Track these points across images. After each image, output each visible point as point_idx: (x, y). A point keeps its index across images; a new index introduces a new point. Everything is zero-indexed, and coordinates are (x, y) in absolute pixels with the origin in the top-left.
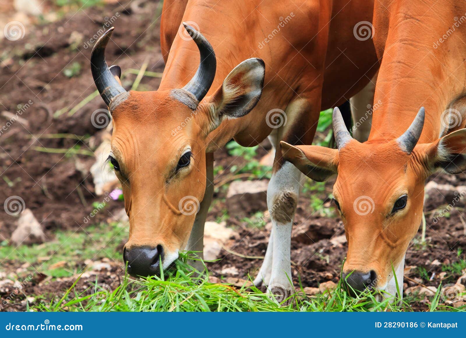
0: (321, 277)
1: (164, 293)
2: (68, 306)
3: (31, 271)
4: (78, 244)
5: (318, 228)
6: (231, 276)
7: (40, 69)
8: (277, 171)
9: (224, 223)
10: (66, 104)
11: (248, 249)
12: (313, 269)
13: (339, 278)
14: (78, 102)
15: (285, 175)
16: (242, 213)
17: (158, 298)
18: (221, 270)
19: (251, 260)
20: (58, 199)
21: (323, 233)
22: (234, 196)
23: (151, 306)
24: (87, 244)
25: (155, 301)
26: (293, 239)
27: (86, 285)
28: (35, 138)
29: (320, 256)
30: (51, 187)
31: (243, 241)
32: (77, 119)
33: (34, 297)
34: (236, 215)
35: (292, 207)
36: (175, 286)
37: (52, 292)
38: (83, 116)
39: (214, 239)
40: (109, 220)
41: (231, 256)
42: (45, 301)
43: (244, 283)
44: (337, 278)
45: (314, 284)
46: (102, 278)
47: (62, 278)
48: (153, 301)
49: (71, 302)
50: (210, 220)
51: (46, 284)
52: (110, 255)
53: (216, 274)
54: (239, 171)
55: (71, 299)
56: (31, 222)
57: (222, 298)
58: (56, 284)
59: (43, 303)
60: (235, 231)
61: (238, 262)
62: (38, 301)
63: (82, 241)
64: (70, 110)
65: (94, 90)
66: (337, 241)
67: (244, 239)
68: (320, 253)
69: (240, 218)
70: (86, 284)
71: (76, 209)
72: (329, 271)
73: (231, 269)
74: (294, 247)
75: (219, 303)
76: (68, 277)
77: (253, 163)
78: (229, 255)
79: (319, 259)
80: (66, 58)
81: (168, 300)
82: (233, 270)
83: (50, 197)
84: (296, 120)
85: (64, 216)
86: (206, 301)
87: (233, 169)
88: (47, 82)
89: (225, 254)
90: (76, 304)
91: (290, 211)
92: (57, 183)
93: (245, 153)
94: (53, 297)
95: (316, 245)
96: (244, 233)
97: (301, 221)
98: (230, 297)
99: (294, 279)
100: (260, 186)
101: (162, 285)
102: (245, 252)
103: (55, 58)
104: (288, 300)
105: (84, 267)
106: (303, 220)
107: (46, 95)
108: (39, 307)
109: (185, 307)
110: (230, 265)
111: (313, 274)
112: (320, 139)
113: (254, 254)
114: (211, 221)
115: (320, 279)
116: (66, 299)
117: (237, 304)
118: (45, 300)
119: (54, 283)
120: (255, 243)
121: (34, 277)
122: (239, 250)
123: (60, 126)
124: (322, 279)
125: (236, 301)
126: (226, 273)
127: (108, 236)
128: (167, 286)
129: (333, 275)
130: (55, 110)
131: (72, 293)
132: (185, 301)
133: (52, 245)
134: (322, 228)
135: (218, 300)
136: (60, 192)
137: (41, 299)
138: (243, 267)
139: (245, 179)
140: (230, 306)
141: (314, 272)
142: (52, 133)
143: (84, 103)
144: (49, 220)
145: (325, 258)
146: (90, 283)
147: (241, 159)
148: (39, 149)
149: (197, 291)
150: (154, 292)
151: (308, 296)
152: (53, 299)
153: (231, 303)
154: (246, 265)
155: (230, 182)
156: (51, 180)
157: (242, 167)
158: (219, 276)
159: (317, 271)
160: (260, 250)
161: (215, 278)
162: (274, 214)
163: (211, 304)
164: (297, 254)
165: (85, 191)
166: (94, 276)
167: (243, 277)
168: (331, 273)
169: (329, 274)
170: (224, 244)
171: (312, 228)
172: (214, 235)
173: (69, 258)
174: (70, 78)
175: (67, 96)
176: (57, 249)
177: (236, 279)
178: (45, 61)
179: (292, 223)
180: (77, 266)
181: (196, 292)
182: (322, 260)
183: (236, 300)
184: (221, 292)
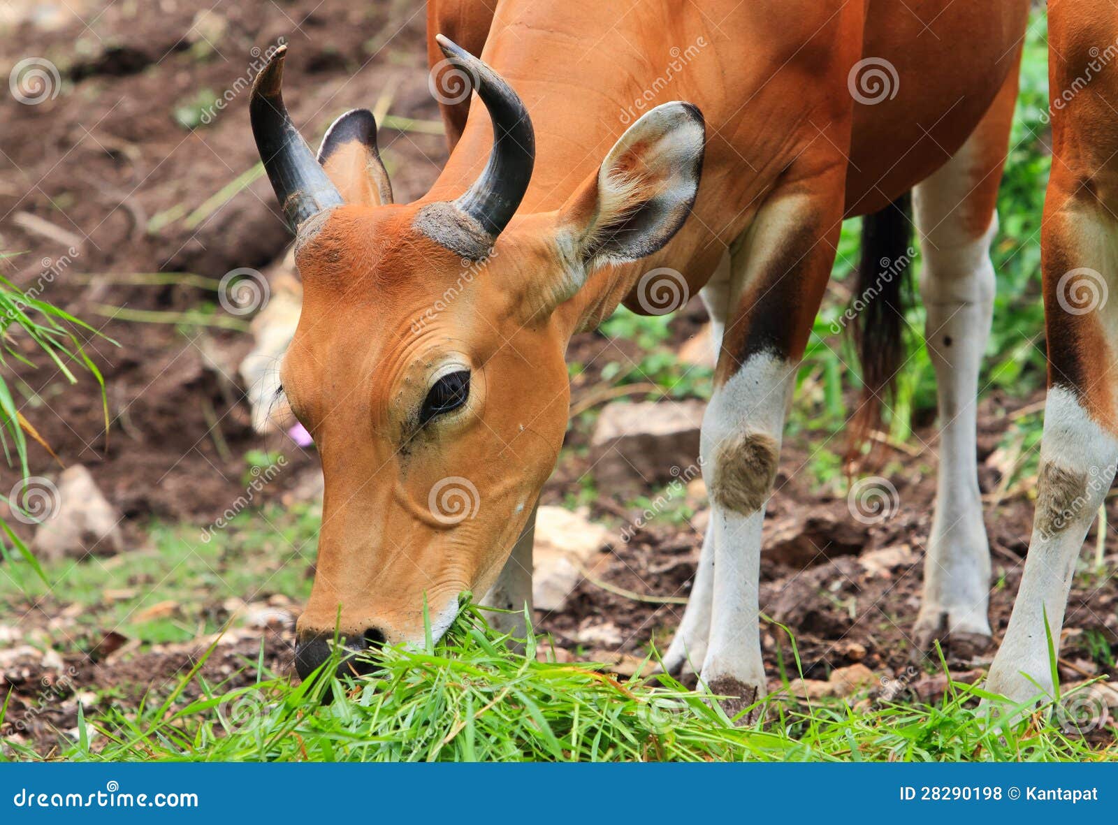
0: (834, 653)
1: (434, 686)
2: (182, 718)
3: (88, 625)
4: (208, 559)
5: (829, 527)
6: (603, 646)
7: (112, 104)
8: (726, 379)
9: (584, 511)
10: (180, 196)
11: (647, 578)
12: (816, 633)
13: (883, 656)
14: (213, 193)
15: (749, 390)
16: (631, 486)
17: (419, 701)
18: (577, 631)
19: (655, 606)
20: (156, 441)
21: (842, 540)
22: (611, 442)
23: (400, 720)
24: (229, 558)
25: (411, 708)
26: (765, 554)
27: (229, 664)
28: (98, 283)
29: (833, 598)
30: (139, 410)
31: (635, 559)
32: (206, 236)
33: (95, 692)
34: (616, 489)
35: (766, 471)
36: (461, 671)
37: (142, 680)
38: (222, 228)
39: (559, 550)
40: (287, 498)
41: (602, 596)
42: (123, 704)
43: (637, 666)
44: (876, 657)
45: (818, 672)
46: (271, 648)
47: (165, 644)
48: (407, 707)
49: (192, 708)
50: (551, 501)
51: (126, 659)
52: (290, 588)
53: (565, 640)
54: (625, 376)
55: (190, 699)
56: (87, 500)
57: (584, 703)
58: (151, 660)
59: (118, 707)
60: (614, 532)
61: (622, 613)
62: (106, 703)
63: (218, 551)
64: (189, 213)
65: (253, 163)
66: (877, 561)
67: (636, 553)
68: (831, 593)
69: (626, 499)
70: (228, 660)
71: (202, 467)
72: (855, 638)
73: (602, 630)
74: (767, 577)
75: (575, 715)
76: (182, 642)
77: (661, 357)
78: (596, 593)
79: (829, 608)
80: (182, 78)
81: (443, 705)
82: (607, 632)
83: (137, 435)
84: (779, 249)
85: (171, 485)
86: (543, 710)
87: (610, 371)
88: (133, 138)
89: (587, 589)
90: (203, 712)
91: (758, 482)
92: (154, 401)
93: (640, 331)
94: (144, 692)
95: (823, 571)
96: (640, 538)
97: (783, 509)
98: (602, 701)
99: (766, 657)
100: (677, 417)
101: (429, 668)
102: (640, 587)
103: (152, 78)
104: (751, 712)
105: (222, 617)
106: (789, 504)
107: (128, 172)
108: (109, 718)
109: (486, 725)
110: (599, 620)
111: (813, 645)
112: (835, 298)
113: (661, 591)
114: (553, 505)
115: (831, 659)
116: (177, 700)
117: (620, 717)
118: (124, 700)
119: (146, 658)
120: (666, 562)
121: (94, 640)
122: (623, 581)
123: (164, 254)
124: (837, 659)
125: (617, 712)
126: (591, 640)
127: (285, 539)
128: (441, 670)
129: (866, 648)
130: (150, 213)
131: (192, 684)
132: (486, 708)
133: (139, 561)
134: (837, 527)
135: (573, 709)
136: (161, 424)
137: (111, 698)
138: (635, 625)
139: (639, 398)
140: (603, 724)
141: (815, 640)
142: (142, 270)
143: (226, 196)
144: (133, 495)
145: (845, 604)
146: (239, 660)
147: (628, 346)
148: (111, 311)
149: (517, 682)
150: (408, 684)
151: (802, 703)
152: (146, 700)
153: (607, 716)
154: (642, 618)
155: (600, 405)
156: (139, 393)
157: (631, 366)
158: (570, 646)
159: (824, 639)
160: (679, 581)
161: (561, 653)
162: (717, 489)
163: (556, 717)
164: (772, 592)
165: (227, 421)
166: (248, 640)
167: (633, 649)
168: (861, 644)
169: (857, 647)
170: (586, 565)
171: (813, 526)
172: (559, 540)
173: (184, 594)
174: (190, 129)
175: (184, 175)
176: (153, 569)
177: (616, 656)
178: (127, 84)
179: (763, 513)
180: (205, 614)
181: (515, 686)
182: (836, 610)
183: (619, 707)
184: (580, 686)
